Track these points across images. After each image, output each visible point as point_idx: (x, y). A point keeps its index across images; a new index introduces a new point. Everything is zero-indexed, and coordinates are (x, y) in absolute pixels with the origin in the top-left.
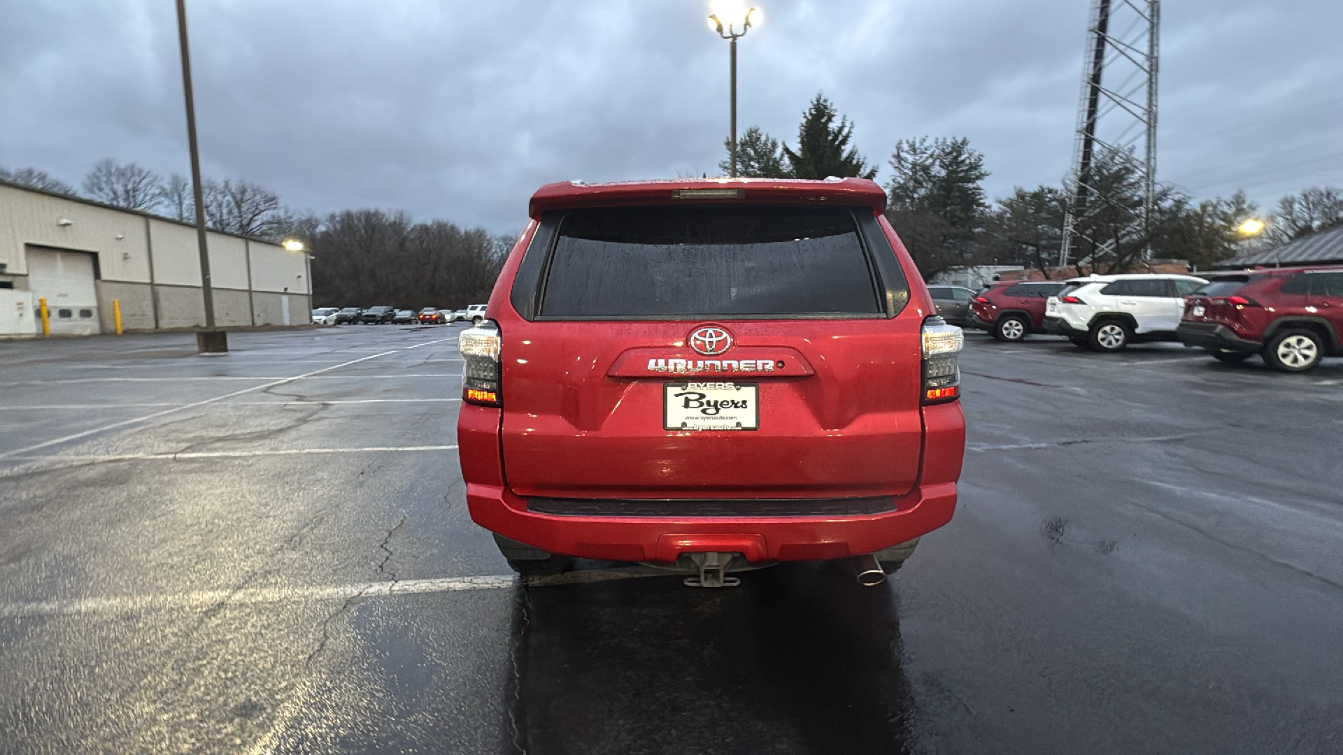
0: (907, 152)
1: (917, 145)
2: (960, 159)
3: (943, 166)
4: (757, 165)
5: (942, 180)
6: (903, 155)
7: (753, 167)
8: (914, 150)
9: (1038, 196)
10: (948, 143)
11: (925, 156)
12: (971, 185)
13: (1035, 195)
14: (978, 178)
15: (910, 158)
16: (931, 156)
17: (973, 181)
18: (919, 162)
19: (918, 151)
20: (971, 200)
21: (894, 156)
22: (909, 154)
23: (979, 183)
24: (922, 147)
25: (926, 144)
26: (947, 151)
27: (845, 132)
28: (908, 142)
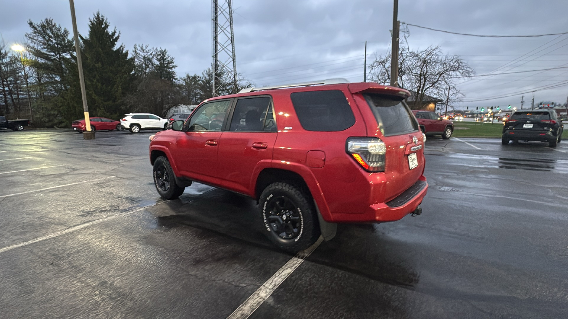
0: (140, 50)
1: (144, 48)
2: (165, 58)
3: (158, 60)
4: (54, 41)
5: (157, 66)
6: (137, 51)
7: (52, 41)
8: (143, 50)
9: (194, 78)
10: (159, 50)
11: (148, 54)
12: (170, 70)
13: (193, 78)
14: (173, 67)
15: (142, 54)
16: (151, 54)
17: (171, 68)
18: (146, 56)
19: (145, 51)
20: (170, 76)
21: (133, 51)
22: (141, 51)
23: (173, 69)
24: (147, 50)
25: (148, 48)
26: (158, 53)
27: (116, 35)
28: (139, 46)
